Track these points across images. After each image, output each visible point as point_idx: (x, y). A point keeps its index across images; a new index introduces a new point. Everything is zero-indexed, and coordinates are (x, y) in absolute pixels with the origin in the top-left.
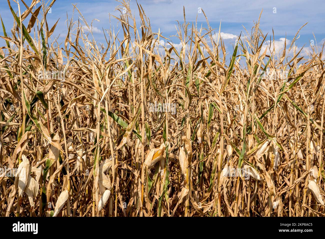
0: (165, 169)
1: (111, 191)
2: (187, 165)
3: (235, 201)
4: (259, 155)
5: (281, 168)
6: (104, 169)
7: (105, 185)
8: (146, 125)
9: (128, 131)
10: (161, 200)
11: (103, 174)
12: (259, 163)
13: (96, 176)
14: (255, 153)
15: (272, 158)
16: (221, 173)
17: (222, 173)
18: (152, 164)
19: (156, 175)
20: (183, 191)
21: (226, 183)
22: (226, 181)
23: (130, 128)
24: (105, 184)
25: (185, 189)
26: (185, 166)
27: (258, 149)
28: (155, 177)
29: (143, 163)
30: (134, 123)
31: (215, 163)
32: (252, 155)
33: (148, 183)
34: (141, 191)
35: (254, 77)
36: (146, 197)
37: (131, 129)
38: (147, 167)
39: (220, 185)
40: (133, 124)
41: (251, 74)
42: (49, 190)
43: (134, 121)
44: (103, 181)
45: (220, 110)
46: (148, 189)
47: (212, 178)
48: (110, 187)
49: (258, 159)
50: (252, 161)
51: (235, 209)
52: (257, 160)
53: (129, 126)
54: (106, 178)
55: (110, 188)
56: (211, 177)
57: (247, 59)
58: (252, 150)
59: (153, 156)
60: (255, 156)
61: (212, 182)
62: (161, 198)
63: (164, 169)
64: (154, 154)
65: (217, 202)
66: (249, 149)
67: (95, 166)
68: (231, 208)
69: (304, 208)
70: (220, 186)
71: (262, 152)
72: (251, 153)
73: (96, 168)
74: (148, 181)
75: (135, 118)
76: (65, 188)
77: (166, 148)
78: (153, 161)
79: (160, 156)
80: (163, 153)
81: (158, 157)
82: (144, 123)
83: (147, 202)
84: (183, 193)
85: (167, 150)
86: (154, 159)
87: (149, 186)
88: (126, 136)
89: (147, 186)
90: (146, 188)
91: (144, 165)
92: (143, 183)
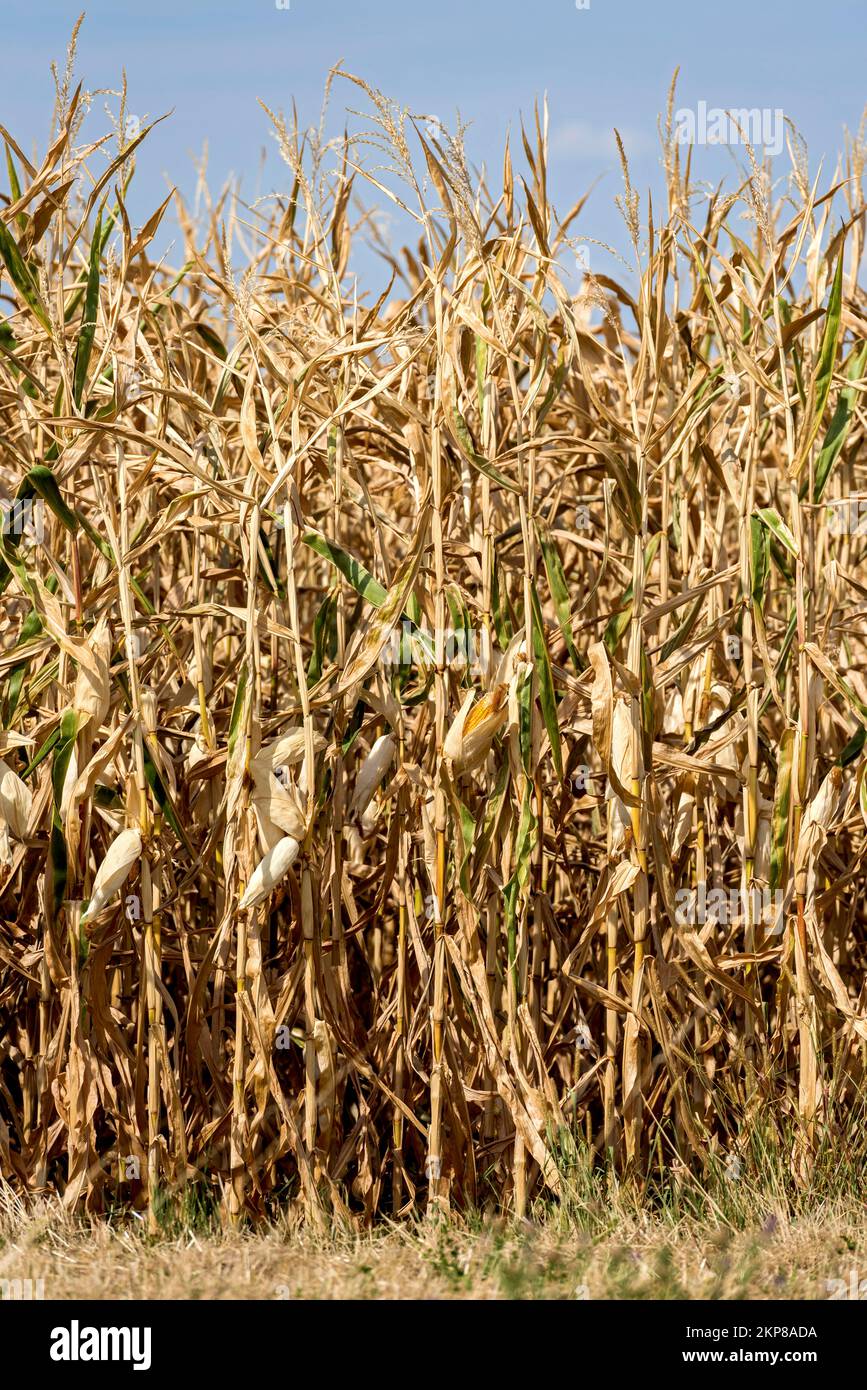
1: (300, 843)
7: (279, 820)
8: (451, 597)
9: (383, 619)
10: (512, 896)
11: (272, 777)
13: (232, 777)
18: (464, 751)
19: (497, 801)
20: (621, 874)
23: (389, 608)
24: (276, 816)
25: (631, 866)
28: (495, 809)
29: (440, 748)
31: (783, 770)
33: (463, 827)
34: (431, 860)
36: (458, 887)
37: (392, 612)
38: (449, 763)
40: (401, 595)
42: (73, 822)
44: (269, 801)
45: (792, 542)
46: (462, 853)
47: (777, 836)
48: (294, 825)
54: (280, 793)
55: (298, 832)
59: (469, 718)
64: (471, 712)
73: (236, 751)
74: (460, 820)
75: (409, 572)
76: (134, 822)
77: (519, 690)
78: (469, 738)
79: (489, 717)
80: (499, 706)
81: (484, 721)
82: (443, 590)
83: (464, 907)
84: (620, 882)
85: (525, 696)
86: (471, 731)
87: (468, 842)
88: (376, 642)
89: (460, 840)
90: (455, 848)
91: (441, 755)
92: (442, 828)
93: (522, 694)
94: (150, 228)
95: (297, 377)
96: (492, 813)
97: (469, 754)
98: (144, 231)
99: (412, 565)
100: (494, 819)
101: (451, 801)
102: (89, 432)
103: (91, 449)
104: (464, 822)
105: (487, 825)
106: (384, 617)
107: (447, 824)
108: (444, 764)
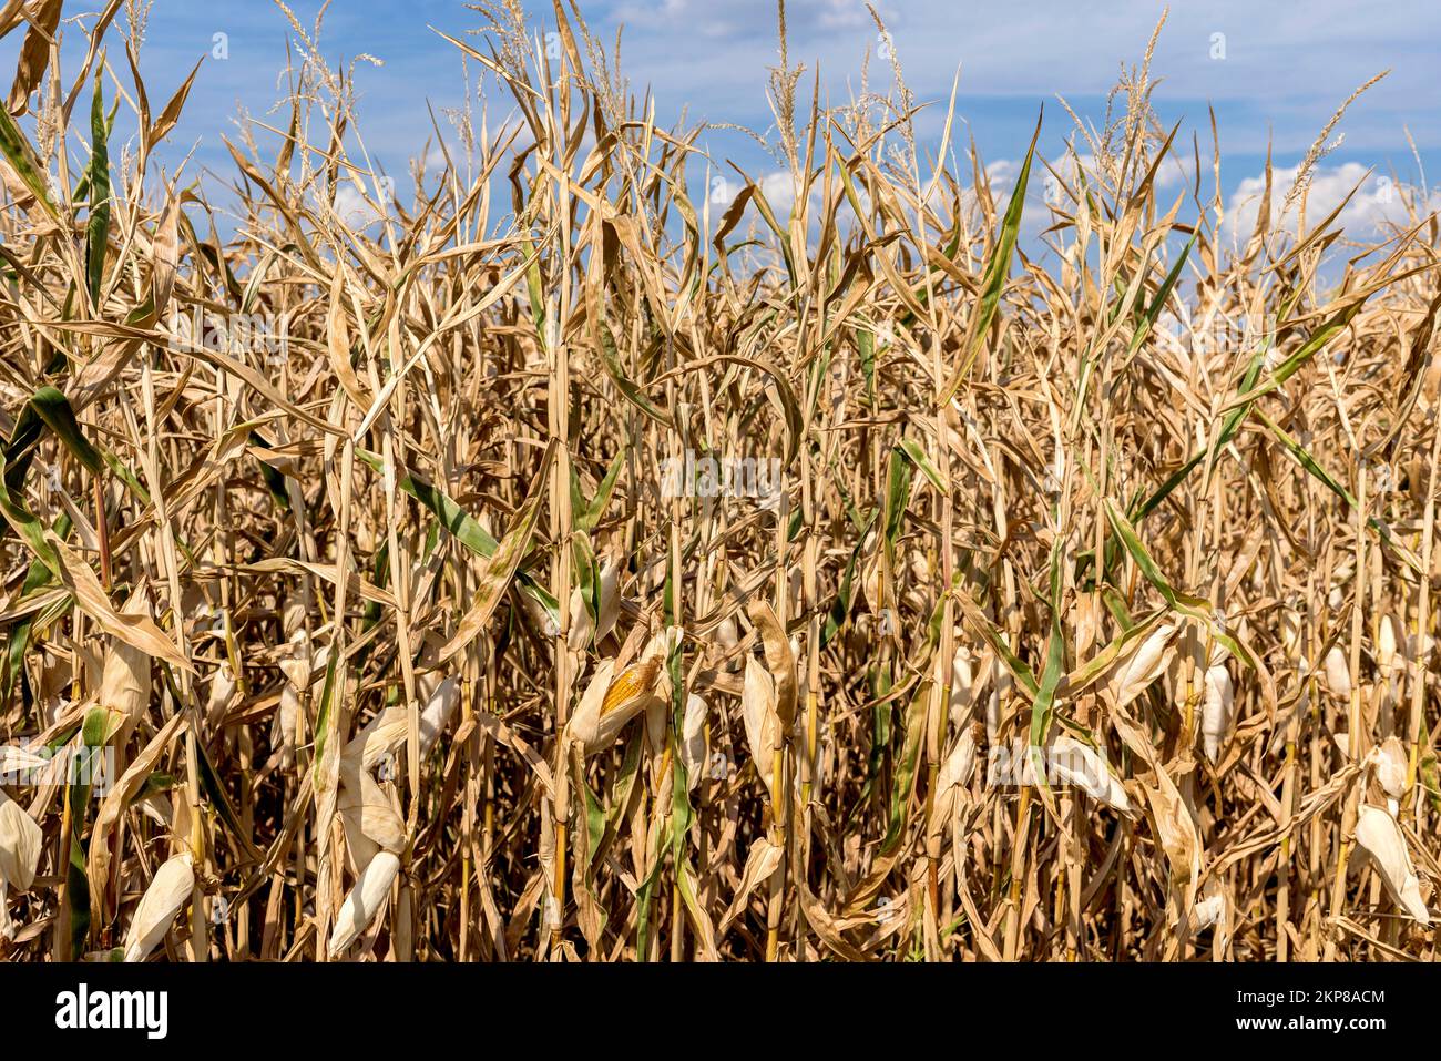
0: (667, 753)
1: (401, 857)
2: (774, 738)
3: (1007, 901)
4: (1126, 688)
5: (1235, 745)
6: (369, 756)
7: (373, 832)
8: (579, 548)
9: (495, 574)
10: (647, 897)
11: (366, 780)
12: (1127, 727)
13: (322, 790)
14: (1106, 678)
15: (1187, 703)
16: (939, 769)
17: (944, 769)
18: (599, 733)
19: (626, 782)
20: (758, 855)
21: (966, 818)
22: (966, 807)
23: (504, 561)
24: (370, 827)
25: (768, 845)
26: (767, 739)
27: (1121, 662)
28: (622, 792)
29: (564, 725)
30: (521, 536)
31: (913, 723)
32: (1093, 687)
33: (590, 818)
34: (550, 858)
35: (1110, 325)
36: (580, 884)
37: (507, 565)
38: (580, 746)
39: (934, 827)
40: (518, 545)
41: (1096, 309)
42: (100, 856)
43: (522, 529)
44: (364, 810)
45: (939, 478)
46: (586, 845)
47: (902, 792)
48: (394, 840)
49: (1121, 706)
50: (1092, 714)
51: (1009, 934)
52: (1118, 713)
53: (501, 553)
54: (375, 799)
55: (397, 845)
56: (897, 790)
57: (1080, 242)
58: (1090, 663)
59: (608, 694)
60: (1104, 693)
61: (902, 810)
62: (648, 890)
63: (663, 751)
64: (611, 688)
65: (919, 903)
66: (1079, 662)
67: (322, 744)
68: (990, 930)
69: (1336, 933)
70: (937, 829)
71: (1138, 676)
72: (1088, 678)
73: (325, 754)
74: (585, 808)
75: (528, 517)
76: (181, 846)
77: (670, 661)
78: (608, 717)
79: (637, 695)
80: (649, 683)
81: (630, 700)
82: (571, 540)
83: (585, 906)
84: (757, 864)
86: (610, 712)
87: (593, 833)
88: (486, 599)
89: (584, 832)
90: (578, 840)
91: (567, 735)
92: (564, 820)
93: (673, 663)
94: (172, 112)
95: (395, 282)
96: (619, 796)
97: (603, 737)
98: (165, 115)
99: (532, 508)
100: (621, 802)
101: (576, 790)
102: (119, 341)
103: (121, 365)
104: (589, 813)
105: (613, 811)
106: (496, 571)
107: (571, 815)
108: (573, 747)
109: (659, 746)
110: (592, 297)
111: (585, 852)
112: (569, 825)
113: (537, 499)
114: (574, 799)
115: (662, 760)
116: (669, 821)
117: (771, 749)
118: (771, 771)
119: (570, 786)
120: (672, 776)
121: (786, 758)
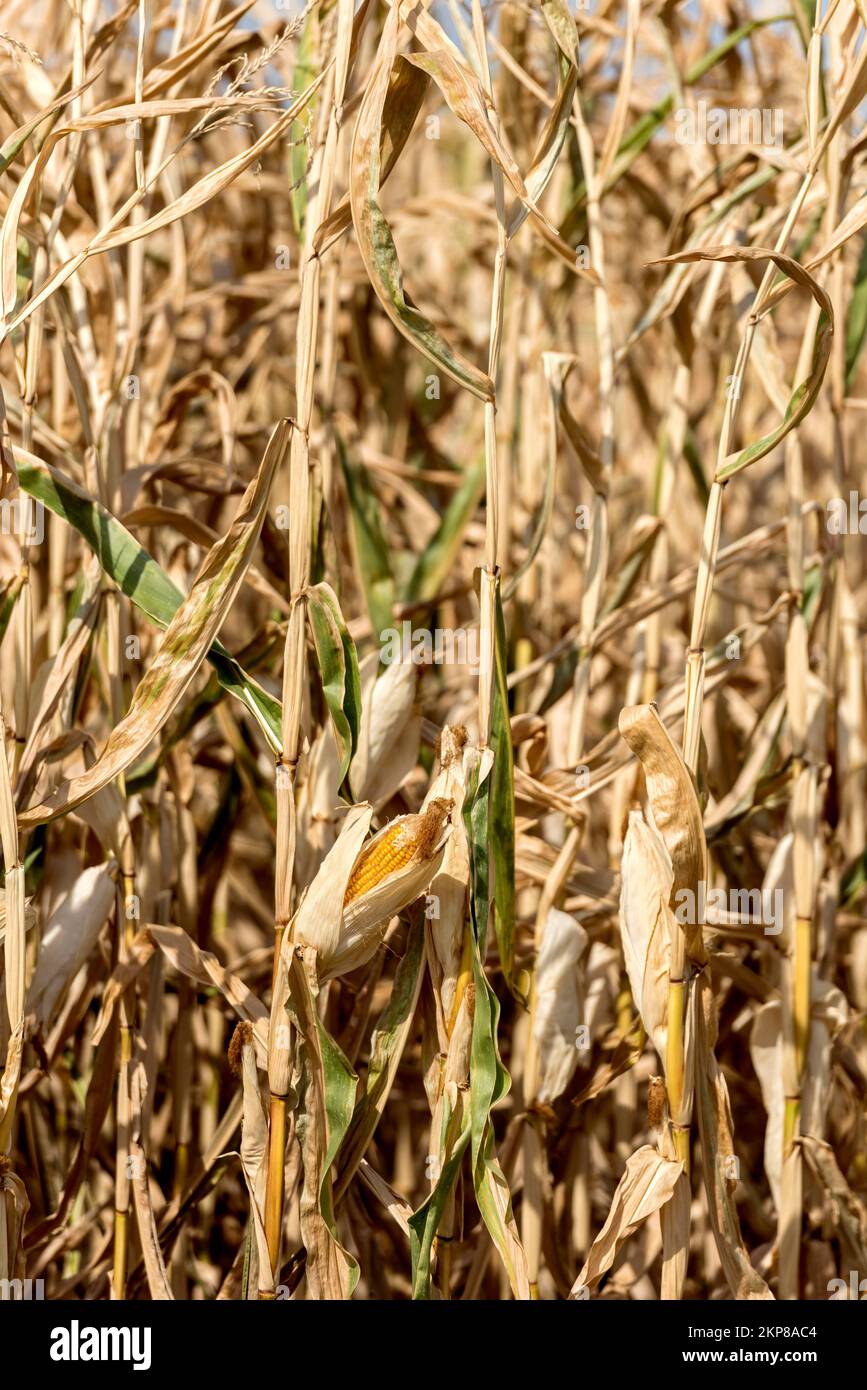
0: (464, 977)
8: (319, 612)
9: (176, 651)
10: (426, 1233)
18: (345, 934)
19: (394, 1029)
20: (639, 1176)
23: (190, 630)
25: (658, 1160)
26: (658, 964)
28: (387, 1047)
29: (285, 923)
30: (222, 589)
33: (327, 1088)
34: (259, 1159)
37: (195, 638)
38: (310, 958)
40: (216, 603)
43: (224, 577)
46: (322, 1140)
53: (185, 617)
59: (355, 876)
62: (430, 1218)
64: (365, 855)
74: (322, 1073)
75: (235, 556)
77: (467, 809)
78: (355, 908)
79: (407, 869)
80: (428, 847)
81: (393, 877)
82: (304, 598)
83: (322, 1253)
84: (637, 1192)
85: (480, 818)
86: (361, 897)
87: (335, 1117)
88: (157, 697)
89: (320, 1116)
90: (309, 1131)
91: (290, 939)
92: (282, 1091)
93: (474, 814)
96: (383, 1054)
97: (352, 940)
99: (243, 542)
100: (386, 1067)
101: (306, 1036)
104: (329, 1079)
105: (373, 1079)
106: (177, 648)
107: (294, 1083)
108: (298, 958)
109: (450, 962)
110: (360, 159)
111: (321, 1153)
112: (294, 1100)
113: (252, 525)
114: (302, 1055)
115: (455, 987)
116: (466, 1096)
117: (665, 980)
118: (663, 1023)
119: (293, 1028)
120: (471, 1014)
121: (692, 1000)
